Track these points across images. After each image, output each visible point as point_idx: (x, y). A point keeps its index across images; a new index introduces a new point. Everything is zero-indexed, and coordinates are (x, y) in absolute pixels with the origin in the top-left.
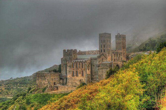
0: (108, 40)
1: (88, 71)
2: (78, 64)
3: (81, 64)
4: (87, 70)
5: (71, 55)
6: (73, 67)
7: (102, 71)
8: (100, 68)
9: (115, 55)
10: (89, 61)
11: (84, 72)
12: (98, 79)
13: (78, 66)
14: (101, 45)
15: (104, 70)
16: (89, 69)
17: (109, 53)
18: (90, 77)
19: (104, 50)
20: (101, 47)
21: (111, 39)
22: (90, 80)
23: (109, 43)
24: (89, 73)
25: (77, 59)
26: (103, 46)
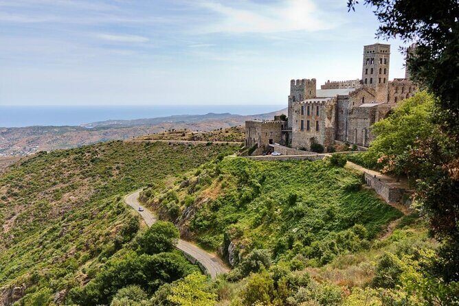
0: (381, 60)
1: (327, 121)
2: (311, 107)
3: (315, 107)
4: (326, 119)
5: (303, 90)
6: (302, 114)
7: (357, 124)
8: (352, 116)
9: (397, 89)
10: (332, 102)
11: (320, 124)
12: (347, 138)
13: (311, 111)
14: (367, 70)
15: (359, 120)
16: (330, 118)
17: (380, 86)
18: (332, 132)
19: (371, 79)
20: (366, 73)
21: (389, 57)
22: (333, 138)
23: (385, 63)
24: (331, 126)
25: (315, 98)
26: (369, 72)
